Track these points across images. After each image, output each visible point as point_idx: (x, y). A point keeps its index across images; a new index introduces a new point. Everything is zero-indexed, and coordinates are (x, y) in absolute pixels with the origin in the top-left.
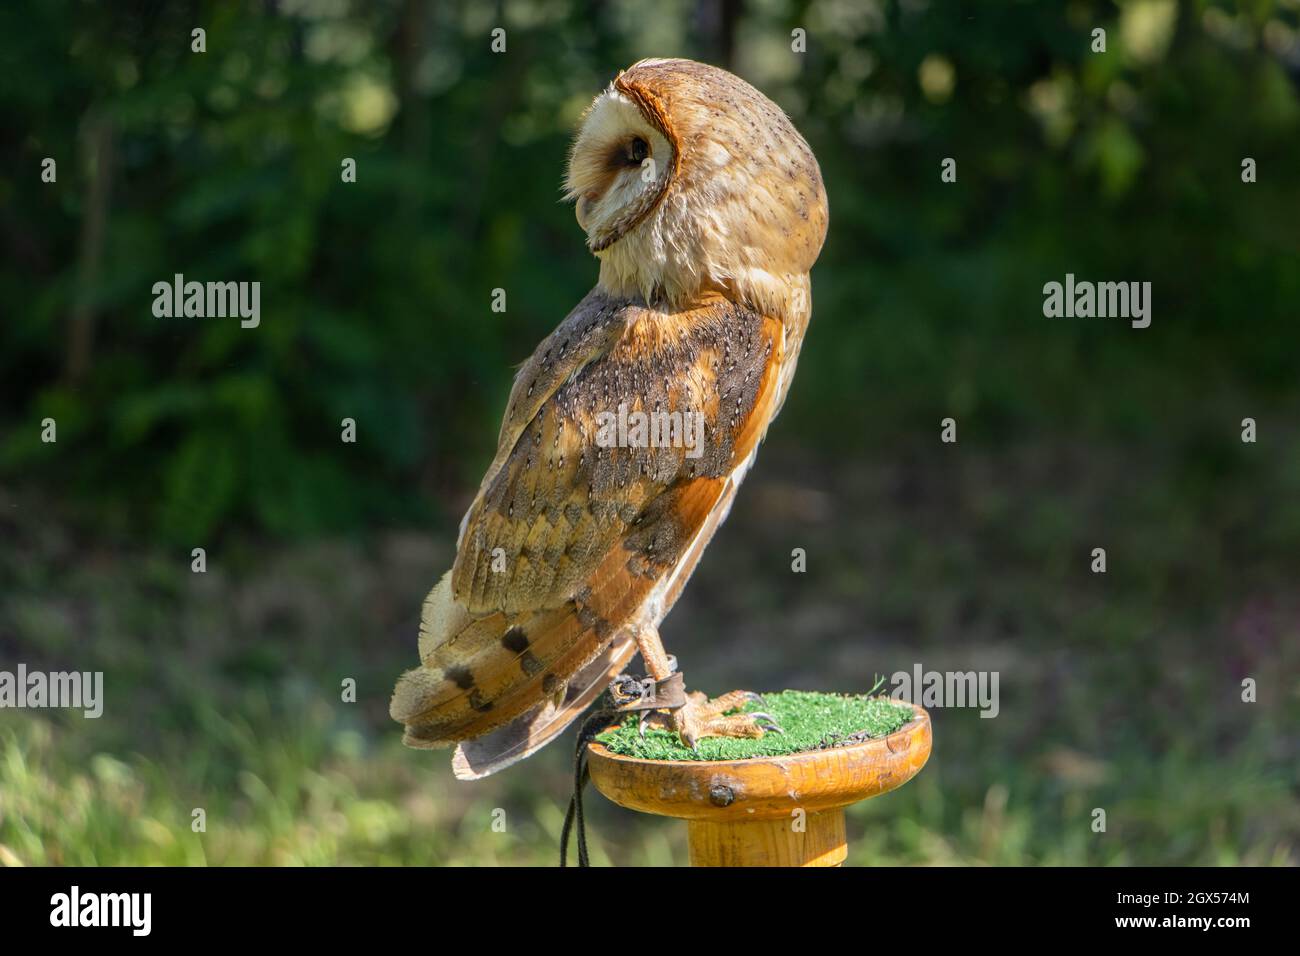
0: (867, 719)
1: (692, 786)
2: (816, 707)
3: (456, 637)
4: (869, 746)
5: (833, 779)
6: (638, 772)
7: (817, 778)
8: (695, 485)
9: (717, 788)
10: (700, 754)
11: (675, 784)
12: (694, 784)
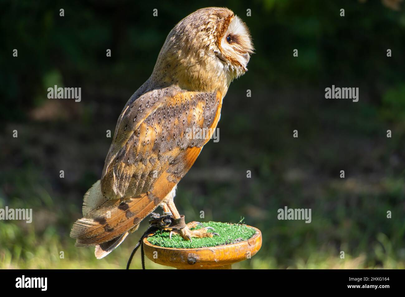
0: (240, 233)
1: (181, 257)
2: (221, 228)
3: (100, 207)
4: (242, 243)
5: (230, 255)
6: (162, 252)
7: (225, 255)
8: (193, 149)
9: (190, 258)
10: (184, 246)
11: (176, 257)
12: (182, 256)
